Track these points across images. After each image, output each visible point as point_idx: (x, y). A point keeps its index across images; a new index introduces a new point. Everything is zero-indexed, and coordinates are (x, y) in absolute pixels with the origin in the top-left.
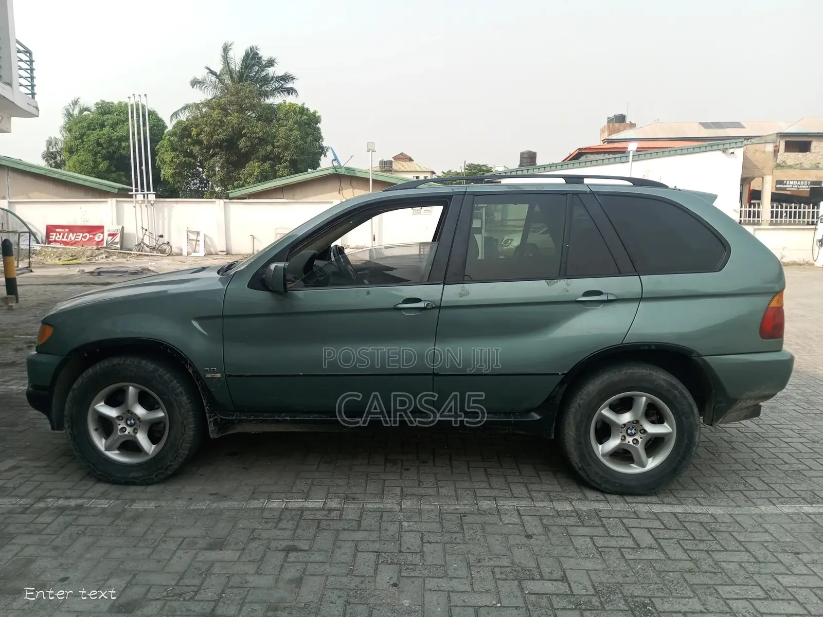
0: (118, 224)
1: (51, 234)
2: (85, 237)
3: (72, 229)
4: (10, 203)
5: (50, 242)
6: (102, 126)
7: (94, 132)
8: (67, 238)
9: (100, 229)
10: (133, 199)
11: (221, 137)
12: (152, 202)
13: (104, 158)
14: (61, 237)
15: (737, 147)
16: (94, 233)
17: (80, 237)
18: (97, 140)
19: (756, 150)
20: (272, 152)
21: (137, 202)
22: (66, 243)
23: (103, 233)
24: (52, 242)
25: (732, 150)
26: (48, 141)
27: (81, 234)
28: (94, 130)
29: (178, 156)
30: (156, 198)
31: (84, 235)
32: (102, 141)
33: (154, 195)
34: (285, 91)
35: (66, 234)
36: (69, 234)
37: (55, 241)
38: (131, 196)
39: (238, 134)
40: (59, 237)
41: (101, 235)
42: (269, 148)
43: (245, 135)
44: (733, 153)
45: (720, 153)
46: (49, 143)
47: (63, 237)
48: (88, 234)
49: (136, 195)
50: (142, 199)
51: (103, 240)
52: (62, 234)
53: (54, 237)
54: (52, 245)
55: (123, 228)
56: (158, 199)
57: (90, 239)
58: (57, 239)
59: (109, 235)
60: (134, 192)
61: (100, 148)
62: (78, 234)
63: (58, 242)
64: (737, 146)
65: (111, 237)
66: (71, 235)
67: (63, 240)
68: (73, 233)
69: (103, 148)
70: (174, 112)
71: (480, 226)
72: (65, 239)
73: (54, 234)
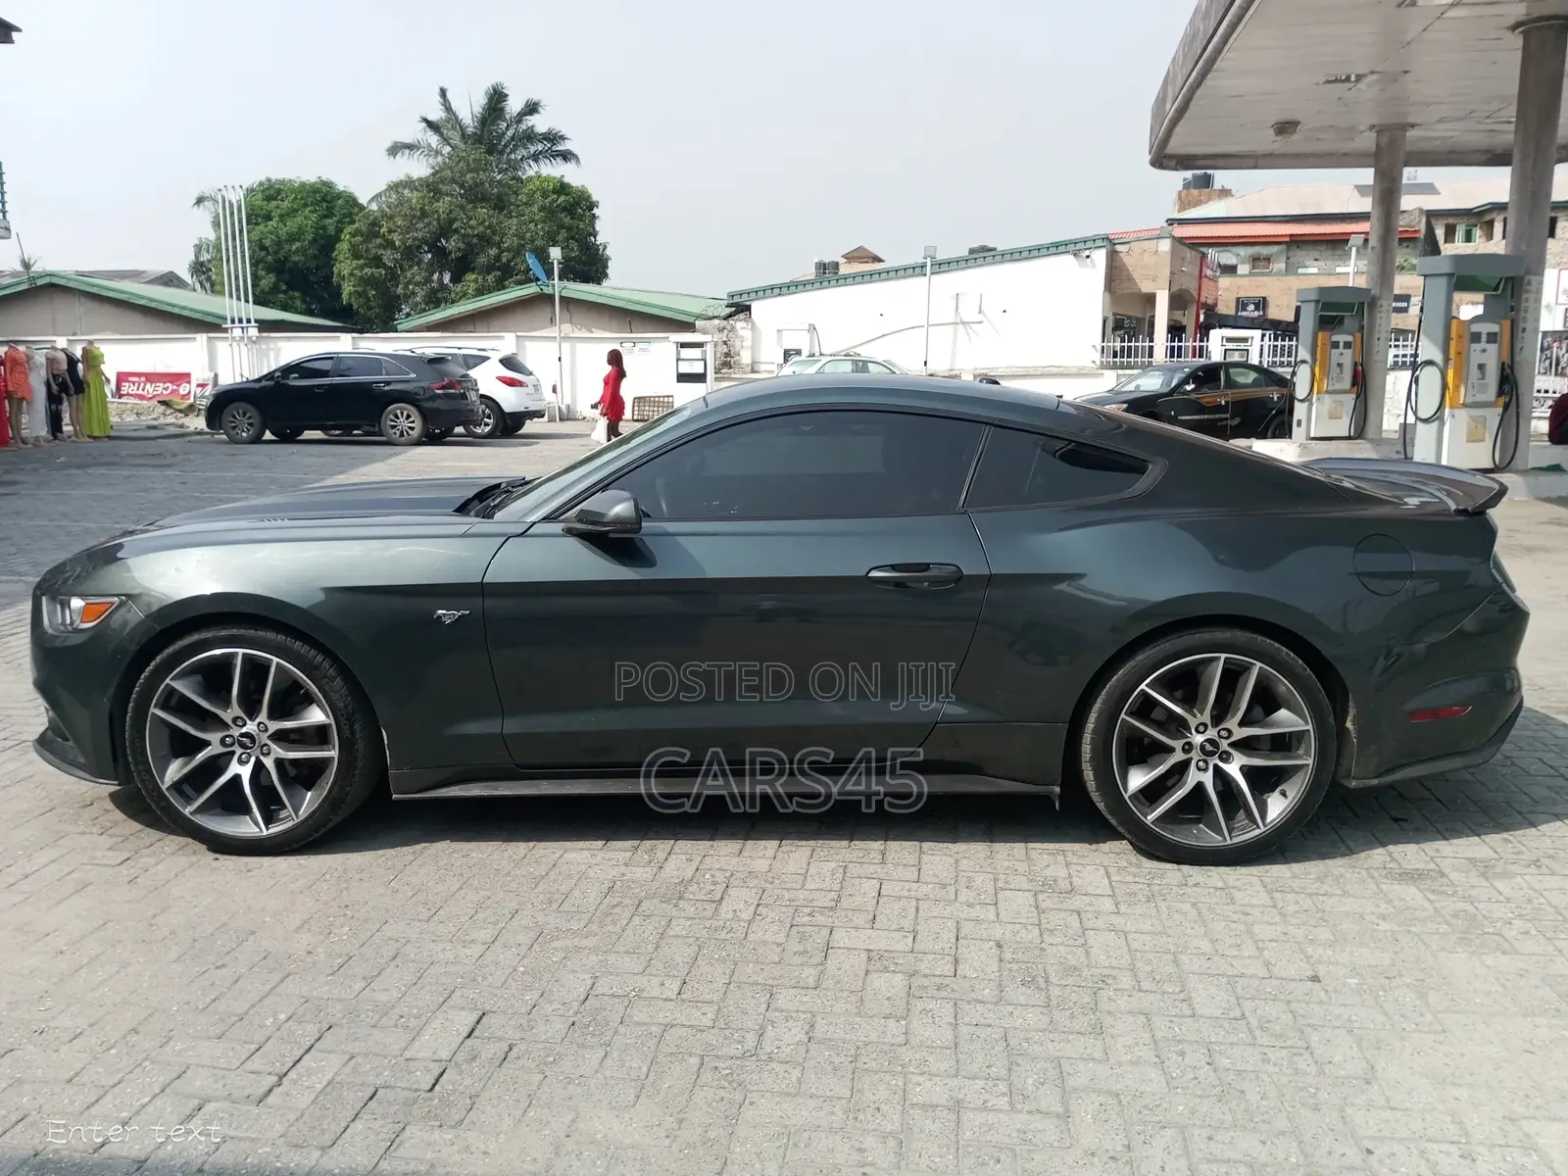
0: (211, 370)
1: (124, 384)
2: (166, 389)
3: (151, 378)
4: (69, 341)
5: (120, 397)
6: (268, 218)
7: (256, 228)
8: (143, 390)
9: (184, 377)
10: (229, 335)
11: (420, 235)
12: (254, 339)
13: (269, 270)
14: (135, 388)
15: (1096, 248)
16: (179, 383)
17: (160, 389)
18: (261, 240)
19: (1145, 251)
20: (498, 258)
21: (233, 338)
22: (142, 397)
23: (189, 383)
24: (124, 395)
25: (1087, 253)
26: (196, 245)
27: (161, 385)
28: (256, 224)
29: (362, 268)
30: (259, 332)
31: (166, 386)
32: (267, 243)
33: (256, 329)
34: (557, 156)
35: (142, 385)
36: (145, 385)
37: (128, 394)
38: (225, 330)
39: (446, 230)
40: (133, 390)
41: (188, 385)
42: (493, 252)
43: (456, 231)
44: (1088, 257)
45: (1070, 258)
46: (198, 249)
47: (138, 389)
48: (169, 385)
49: (232, 328)
50: (240, 334)
51: (190, 392)
52: (136, 385)
53: (126, 389)
54: (124, 400)
55: (216, 376)
56: (264, 334)
57: (173, 391)
58: (131, 392)
59: (198, 385)
60: (229, 325)
61: (263, 253)
62: (158, 384)
63: (131, 395)
64: (1096, 245)
65: (200, 389)
66: (148, 385)
67: (138, 392)
68: (151, 383)
69: (268, 254)
70: (374, 194)
71: (703, 371)
72: (140, 392)
73: (127, 384)
